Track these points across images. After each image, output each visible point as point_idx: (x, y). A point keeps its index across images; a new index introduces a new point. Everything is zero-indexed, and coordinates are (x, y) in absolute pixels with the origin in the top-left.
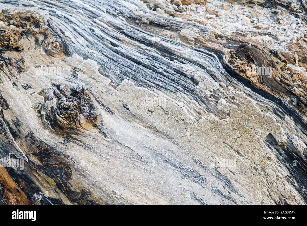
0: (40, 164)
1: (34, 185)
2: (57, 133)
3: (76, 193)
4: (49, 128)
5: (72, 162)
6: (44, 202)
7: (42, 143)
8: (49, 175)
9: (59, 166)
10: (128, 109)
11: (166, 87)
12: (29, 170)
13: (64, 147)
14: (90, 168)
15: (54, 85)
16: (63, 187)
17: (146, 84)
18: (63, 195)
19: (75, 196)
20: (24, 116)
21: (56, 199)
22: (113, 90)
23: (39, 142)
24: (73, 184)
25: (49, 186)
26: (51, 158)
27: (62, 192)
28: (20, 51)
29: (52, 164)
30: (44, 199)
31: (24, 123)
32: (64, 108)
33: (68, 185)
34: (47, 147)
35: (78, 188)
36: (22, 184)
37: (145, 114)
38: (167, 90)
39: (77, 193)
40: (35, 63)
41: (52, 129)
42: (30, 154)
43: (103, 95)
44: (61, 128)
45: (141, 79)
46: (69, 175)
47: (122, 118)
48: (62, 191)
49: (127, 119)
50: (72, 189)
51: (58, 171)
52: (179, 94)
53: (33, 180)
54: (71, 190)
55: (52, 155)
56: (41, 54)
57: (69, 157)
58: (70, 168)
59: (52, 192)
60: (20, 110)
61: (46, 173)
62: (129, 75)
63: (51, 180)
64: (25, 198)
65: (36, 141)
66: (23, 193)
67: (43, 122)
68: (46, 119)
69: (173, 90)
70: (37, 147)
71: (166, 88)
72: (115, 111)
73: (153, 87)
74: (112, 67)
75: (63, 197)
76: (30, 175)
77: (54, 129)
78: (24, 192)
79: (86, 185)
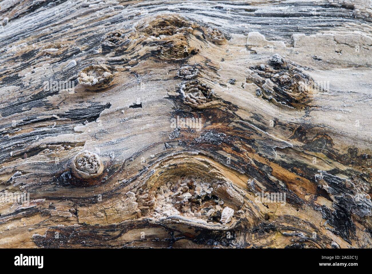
0: (302, 144)
1: (308, 167)
2: (296, 108)
3: (346, 156)
4: (287, 107)
5: (327, 129)
6: (326, 177)
7: (291, 124)
8: (316, 151)
9: (317, 138)
10: (320, 60)
11: (330, 24)
12: (297, 154)
13: (310, 118)
14: (343, 126)
15: (253, 68)
16: (333, 156)
17: (312, 30)
18: (337, 162)
19: (346, 159)
20: (257, 108)
21: (333, 170)
22: (294, 49)
23: (288, 124)
24: (339, 148)
25: (321, 161)
26: (307, 134)
27: (334, 161)
28: (197, 53)
29: (311, 139)
30: (325, 175)
31: (263, 114)
32: (285, 82)
33: (335, 151)
34: (298, 126)
35: (345, 149)
36: (299, 171)
37: (337, 56)
38: (333, 26)
39: (346, 154)
40: (218, 58)
41: (290, 107)
42: (289, 140)
43: (292, 58)
44: (297, 102)
45: (304, 28)
46: (330, 142)
47: (321, 69)
48: (334, 159)
49: (325, 69)
50: (341, 153)
51: (320, 142)
52: (346, 25)
53: (305, 162)
54: (339, 155)
55: (307, 131)
56: (213, 48)
57: (321, 124)
58: (327, 135)
59: (326, 165)
60: (250, 105)
61: (312, 149)
62: (291, 30)
63: (320, 154)
64: (309, 183)
65: (285, 125)
66: (305, 179)
67: (277, 104)
68: (278, 101)
69: (338, 24)
70: (290, 130)
71: (330, 26)
72: (311, 67)
73: (319, 30)
74: (271, 30)
75: (337, 164)
76: (300, 160)
77: (291, 105)
78: (304, 177)
79: (349, 143)
